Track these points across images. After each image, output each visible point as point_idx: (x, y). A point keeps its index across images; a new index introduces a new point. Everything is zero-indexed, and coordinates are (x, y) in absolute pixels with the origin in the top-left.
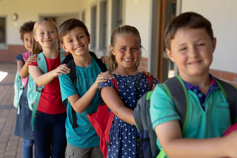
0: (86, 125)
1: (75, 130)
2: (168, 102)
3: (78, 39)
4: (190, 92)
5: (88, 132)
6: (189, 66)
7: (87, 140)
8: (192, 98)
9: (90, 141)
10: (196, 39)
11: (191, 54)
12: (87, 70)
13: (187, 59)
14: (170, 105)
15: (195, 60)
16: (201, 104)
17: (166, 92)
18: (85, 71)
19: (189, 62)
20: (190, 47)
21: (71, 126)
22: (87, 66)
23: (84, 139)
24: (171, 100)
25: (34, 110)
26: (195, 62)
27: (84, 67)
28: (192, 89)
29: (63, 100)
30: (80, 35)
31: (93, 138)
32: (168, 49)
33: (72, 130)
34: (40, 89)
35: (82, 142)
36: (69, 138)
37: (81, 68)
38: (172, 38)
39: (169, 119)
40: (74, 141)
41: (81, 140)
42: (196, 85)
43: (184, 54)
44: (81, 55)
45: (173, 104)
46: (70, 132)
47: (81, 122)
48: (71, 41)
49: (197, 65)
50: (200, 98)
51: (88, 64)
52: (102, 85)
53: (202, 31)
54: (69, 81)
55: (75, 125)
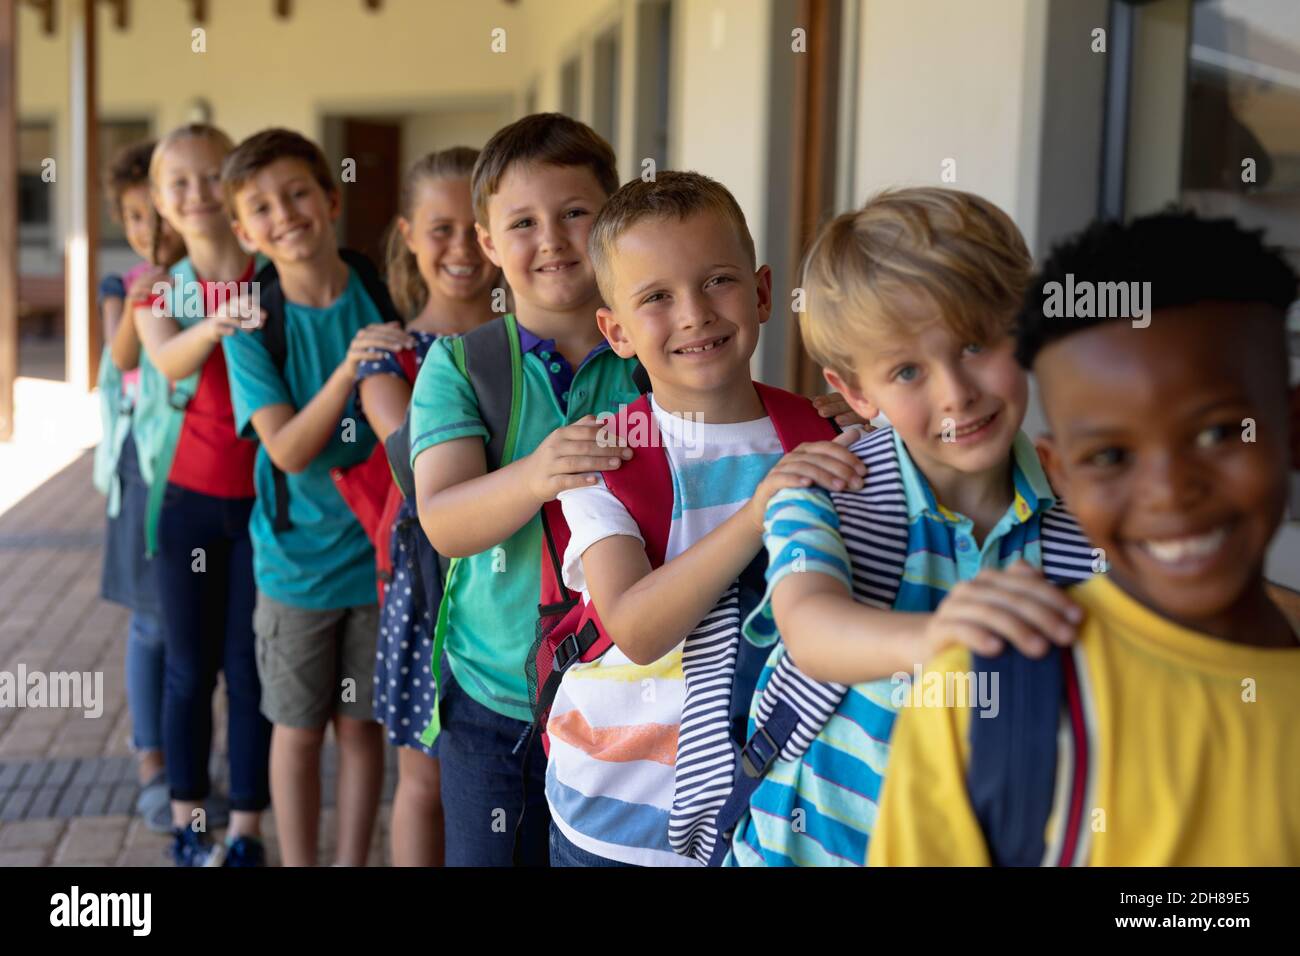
0: (321, 523)
1: (281, 542)
2: (453, 388)
3: (286, 199)
4: (530, 358)
5: (333, 547)
6: (539, 276)
7: (328, 579)
8: (530, 376)
9: (338, 584)
10: (563, 197)
11: (544, 241)
12: (329, 318)
13: (532, 254)
14: (456, 397)
15: (557, 259)
16: (559, 396)
17: (452, 358)
18: (321, 319)
19: (538, 264)
20: (544, 218)
21: (266, 526)
22: (327, 301)
23: (313, 575)
24: (463, 382)
25: (157, 479)
26: (557, 265)
27: (315, 307)
28: (536, 351)
29: (240, 425)
30: (295, 188)
31: (351, 575)
32: (480, 223)
33: (272, 542)
34: (180, 399)
35: (307, 585)
36: (266, 571)
37: (305, 309)
38: (494, 188)
39: (447, 435)
40: (280, 583)
41: (303, 578)
42: (547, 337)
43: (525, 237)
44: (300, 259)
45: (468, 392)
46: (264, 549)
47: (304, 512)
48: (264, 209)
49: (561, 275)
50: (552, 376)
51: (334, 294)
52: (366, 370)
53: (583, 174)
54: (259, 356)
55: (282, 525)
